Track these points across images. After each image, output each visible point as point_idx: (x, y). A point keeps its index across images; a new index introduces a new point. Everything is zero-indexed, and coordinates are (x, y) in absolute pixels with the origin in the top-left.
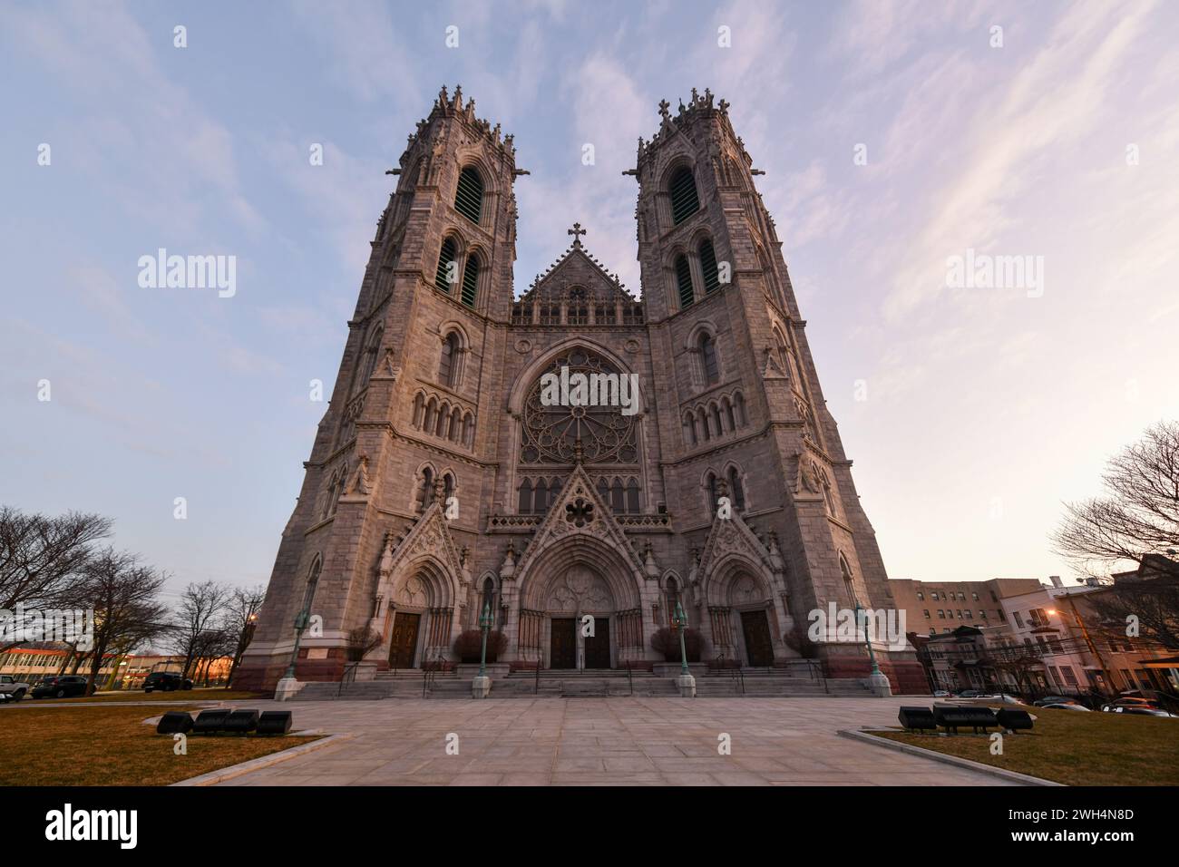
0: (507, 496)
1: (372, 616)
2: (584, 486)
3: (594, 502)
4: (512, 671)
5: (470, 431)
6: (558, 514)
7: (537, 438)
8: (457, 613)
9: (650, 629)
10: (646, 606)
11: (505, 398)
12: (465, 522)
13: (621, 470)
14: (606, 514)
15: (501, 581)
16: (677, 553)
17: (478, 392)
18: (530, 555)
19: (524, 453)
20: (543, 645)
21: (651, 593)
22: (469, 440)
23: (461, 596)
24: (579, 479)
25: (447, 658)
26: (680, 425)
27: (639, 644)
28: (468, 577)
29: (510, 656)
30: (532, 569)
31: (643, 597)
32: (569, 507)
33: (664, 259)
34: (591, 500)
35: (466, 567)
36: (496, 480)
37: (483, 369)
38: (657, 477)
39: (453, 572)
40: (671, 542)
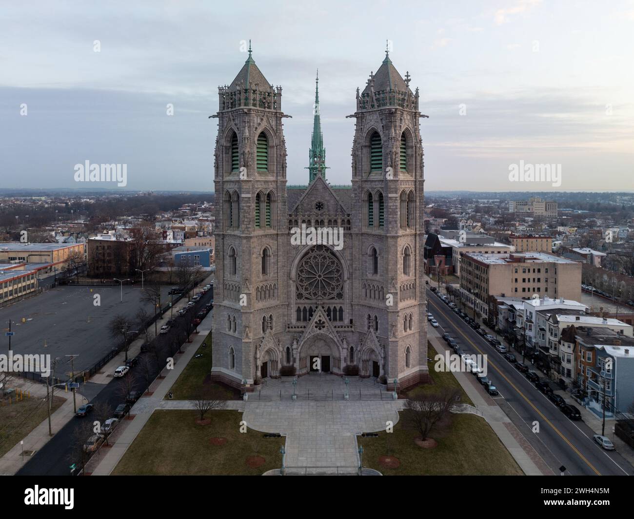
0: (292, 316)
1: (257, 370)
2: (321, 315)
3: (325, 321)
4: (298, 377)
5: (276, 291)
6: (312, 326)
7: (302, 289)
8: (279, 361)
9: (343, 365)
10: (342, 358)
11: (289, 271)
12: (278, 329)
13: (337, 303)
14: (330, 326)
15: (293, 350)
16: (355, 338)
17: (277, 272)
18: (302, 341)
19: (297, 295)
20: (307, 366)
21: (344, 353)
22: (275, 295)
23: (280, 356)
24: (320, 312)
25: (278, 375)
26: (361, 288)
27: (339, 368)
28: (281, 349)
29: (297, 373)
30: (303, 345)
31: (341, 354)
32: (316, 322)
33: (363, 195)
34: (324, 320)
35: (280, 345)
36: (288, 309)
37: (279, 261)
38: (350, 308)
39: (276, 349)
40: (353, 334)
